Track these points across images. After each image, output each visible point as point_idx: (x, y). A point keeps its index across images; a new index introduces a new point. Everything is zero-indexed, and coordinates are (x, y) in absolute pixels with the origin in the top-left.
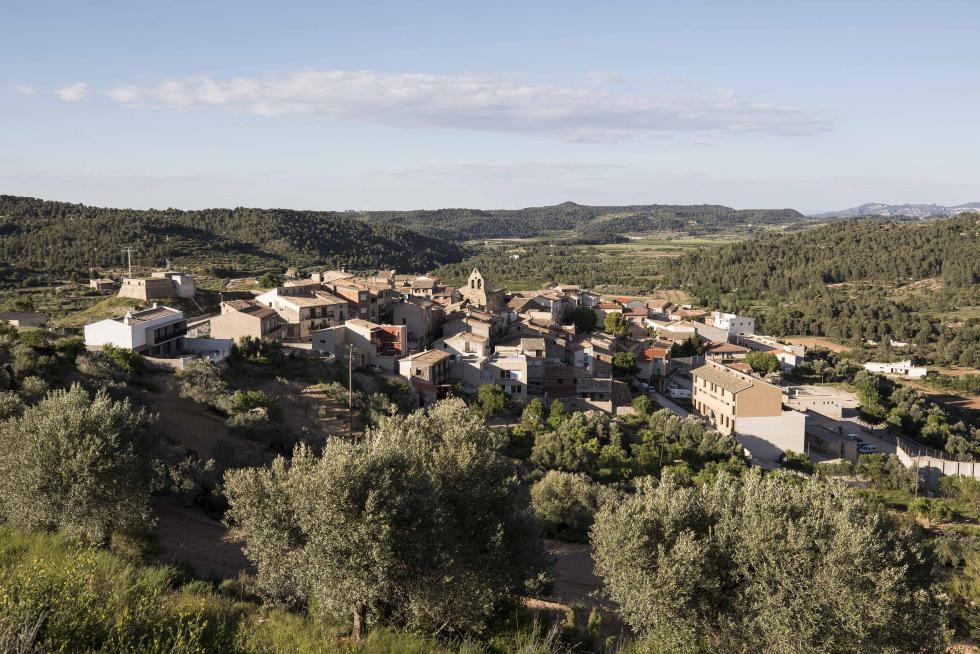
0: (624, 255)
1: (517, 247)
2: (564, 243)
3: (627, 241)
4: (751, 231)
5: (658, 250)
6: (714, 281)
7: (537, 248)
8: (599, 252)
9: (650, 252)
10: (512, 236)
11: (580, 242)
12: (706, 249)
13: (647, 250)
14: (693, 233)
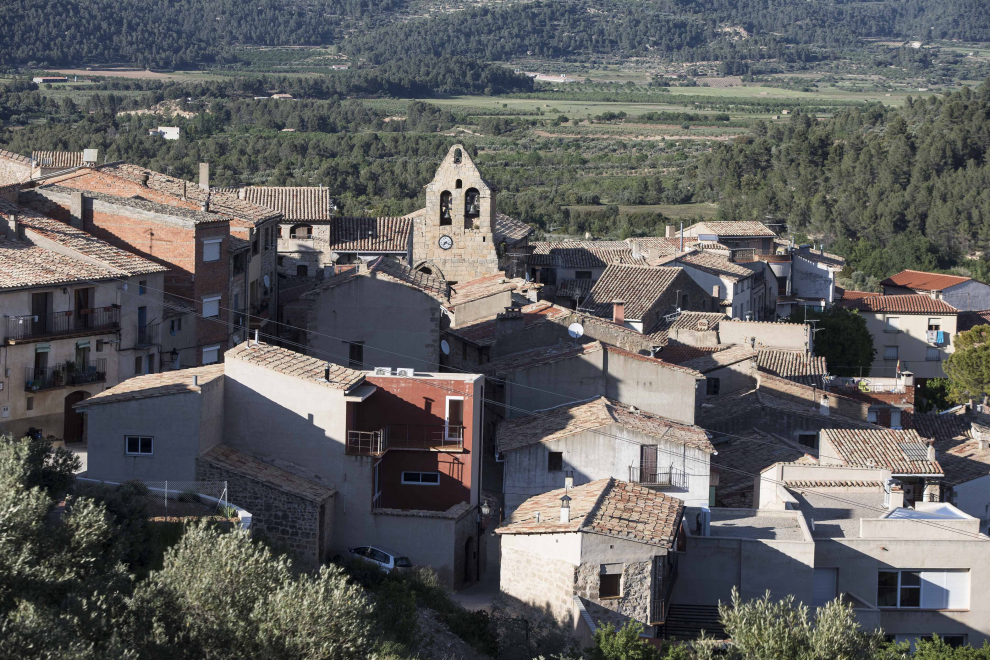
0: (542, 134)
1: (159, 99)
2: (318, 91)
3: (526, 86)
4: (925, 62)
5: (650, 118)
6: (900, 225)
7: (229, 104)
8: (453, 120)
9: (622, 125)
10: (124, 61)
11: (373, 88)
12: (820, 117)
13: (611, 117)
14: (735, 67)
